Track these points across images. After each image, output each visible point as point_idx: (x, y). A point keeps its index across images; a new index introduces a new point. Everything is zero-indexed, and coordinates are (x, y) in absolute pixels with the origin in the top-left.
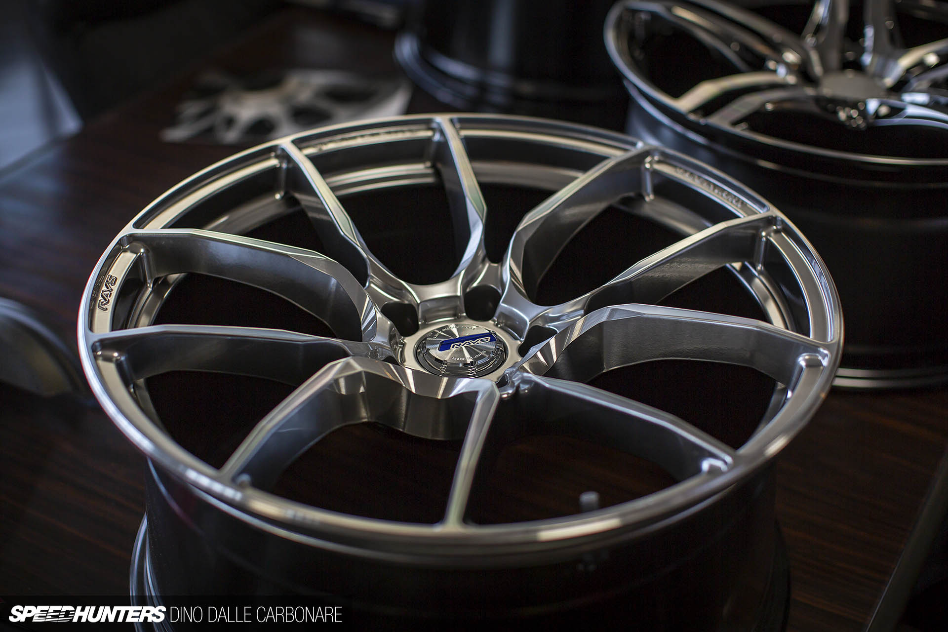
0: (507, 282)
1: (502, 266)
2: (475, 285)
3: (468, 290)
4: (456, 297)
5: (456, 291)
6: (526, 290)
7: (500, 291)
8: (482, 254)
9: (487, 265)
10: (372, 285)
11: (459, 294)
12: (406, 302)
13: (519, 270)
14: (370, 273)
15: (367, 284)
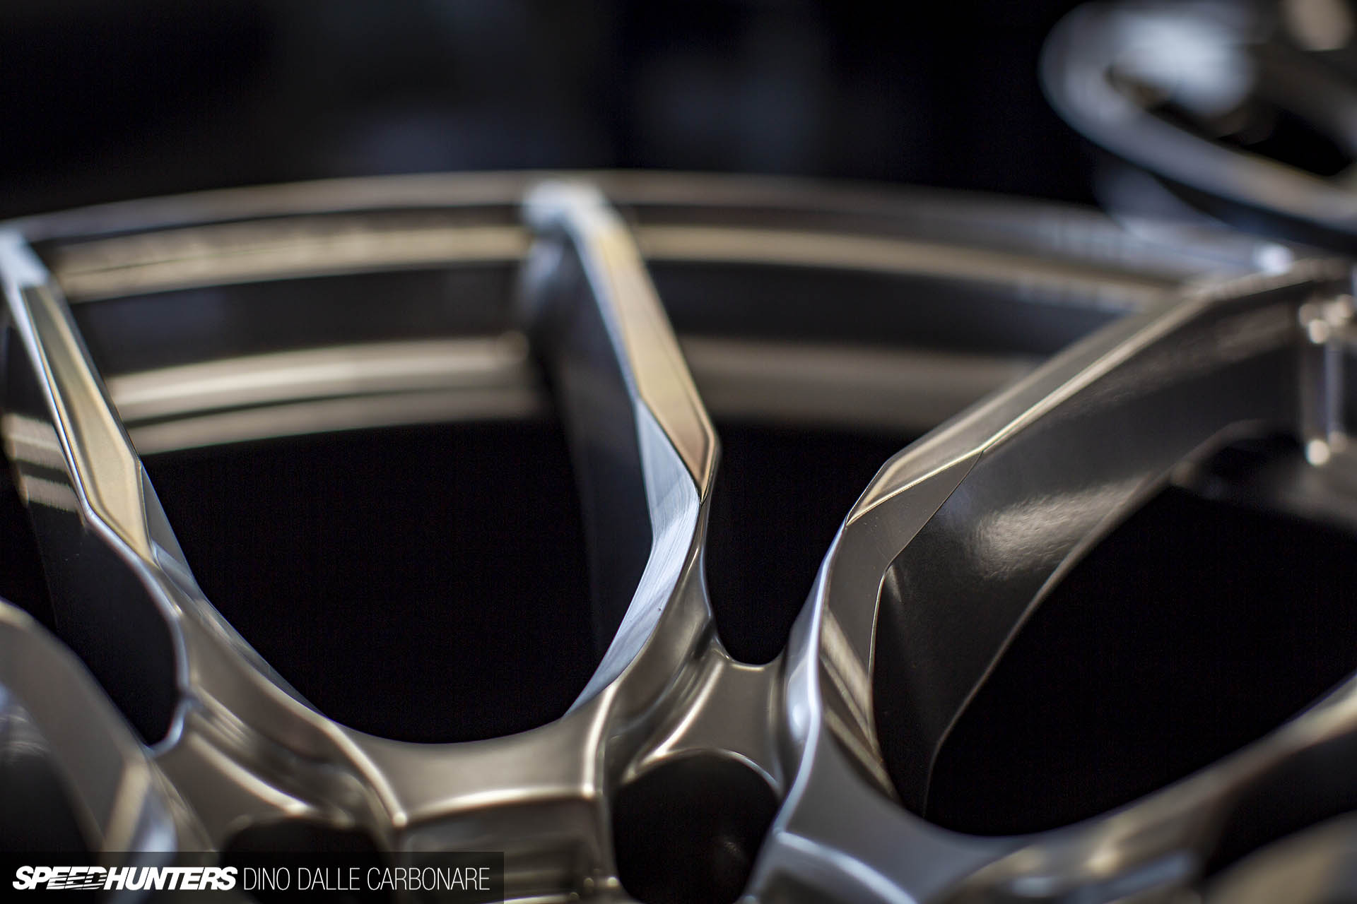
0: (805, 738)
1: (783, 672)
2: (662, 752)
3: (631, 774)
4: (574, 802)
5: (575, 775)
6: (889, 766)
7: (774, 780)
8: (698, 617)
9: (718, 668)
10: (199, 743)
11: (588, 789)
12: (343, 819)
13: (864, 665)
14: (190, 676)
15: (177, 732)
